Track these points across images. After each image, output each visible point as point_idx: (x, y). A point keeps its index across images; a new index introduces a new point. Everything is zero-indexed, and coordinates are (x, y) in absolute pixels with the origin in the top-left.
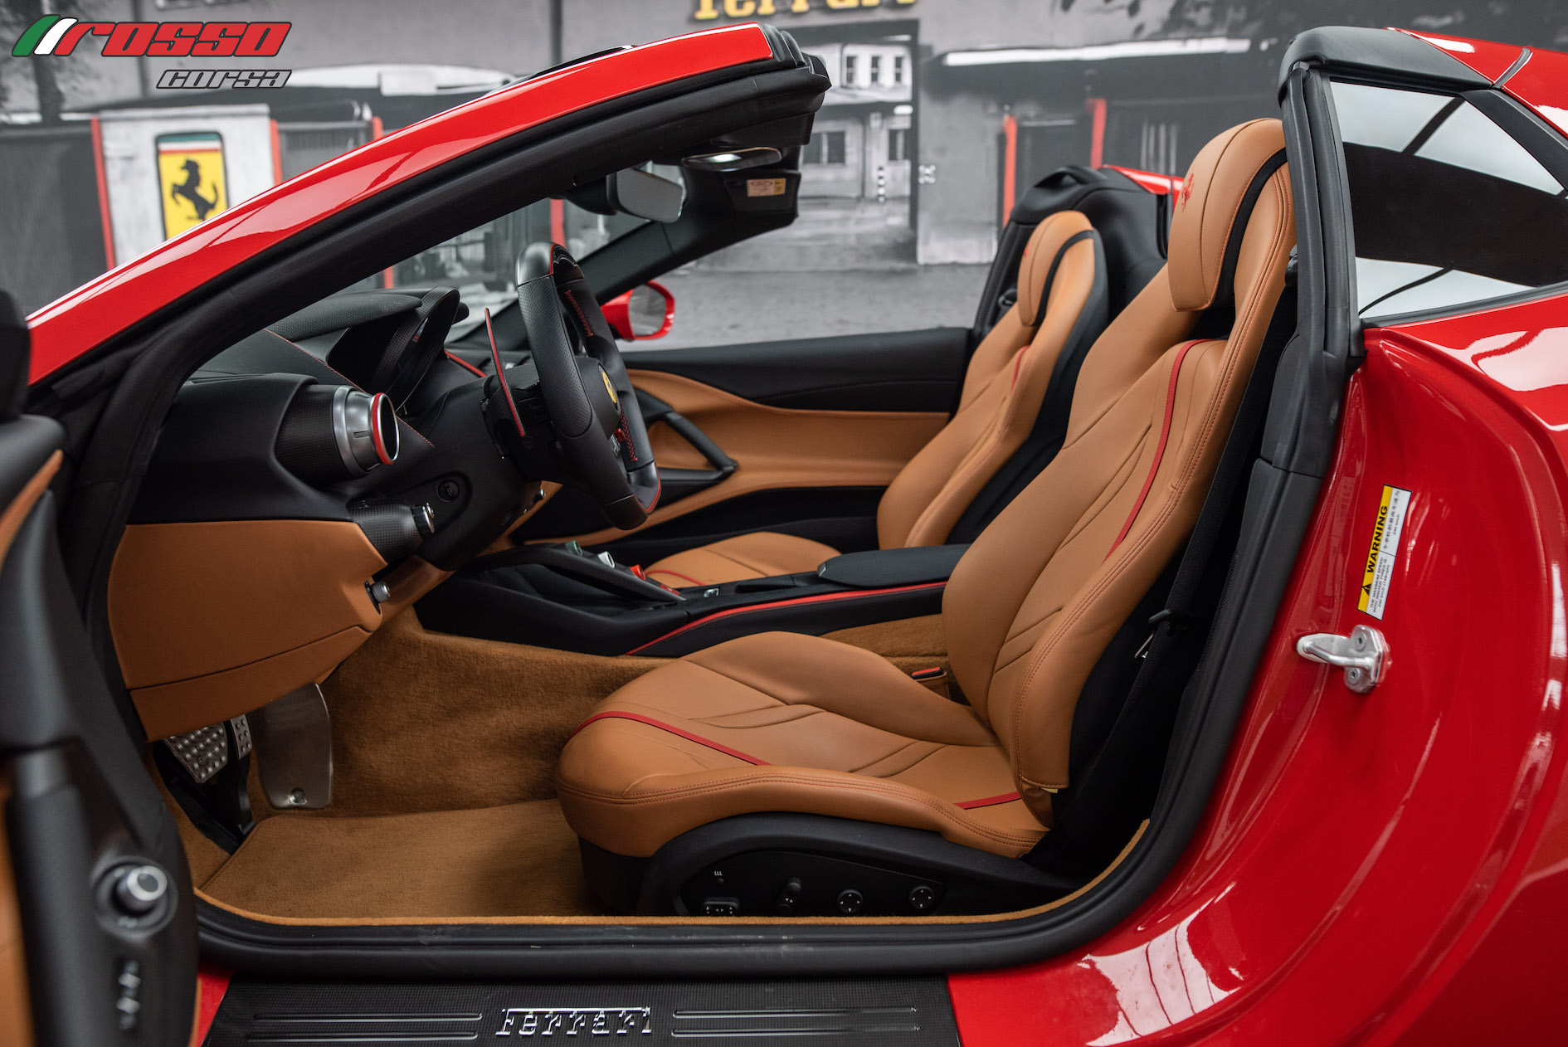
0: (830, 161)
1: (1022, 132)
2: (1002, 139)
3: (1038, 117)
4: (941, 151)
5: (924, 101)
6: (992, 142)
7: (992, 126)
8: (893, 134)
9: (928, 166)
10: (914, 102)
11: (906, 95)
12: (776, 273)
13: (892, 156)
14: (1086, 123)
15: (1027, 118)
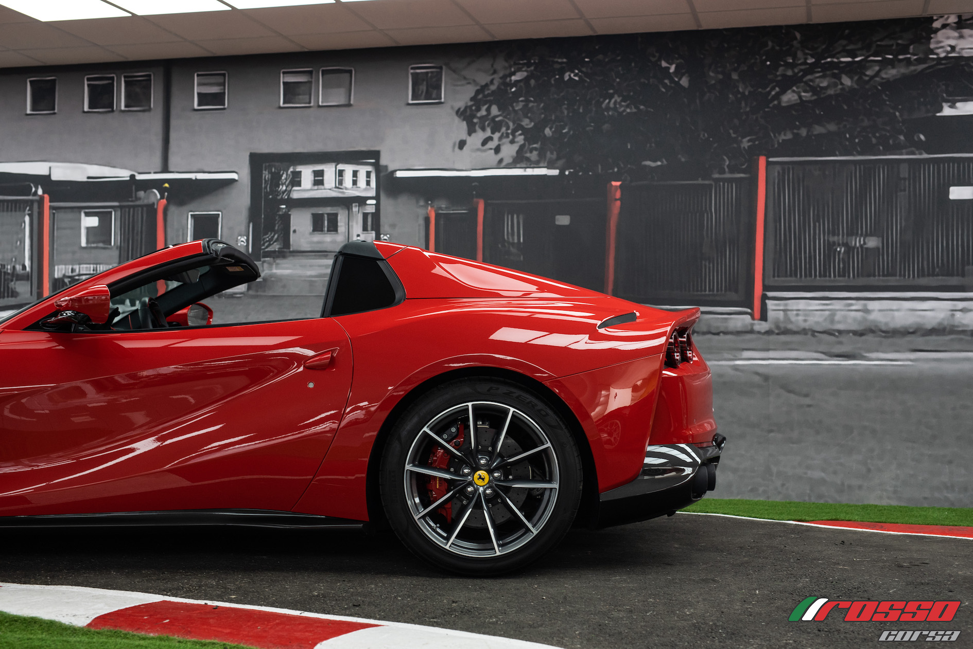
0: (328, 231)
1: (438, 216)
2: (427, 220)
3: (447, 208)
4: (393, 226)
5: (383, 197)
6: (421, 222)
7: (422, 212)
8: (365, 216)
9: (385, 235)
10: (377, 198)
11: (373, 193)
12: (296, 296)
13: (365, 229)
14: (474, 212)
15: (441, 208)
